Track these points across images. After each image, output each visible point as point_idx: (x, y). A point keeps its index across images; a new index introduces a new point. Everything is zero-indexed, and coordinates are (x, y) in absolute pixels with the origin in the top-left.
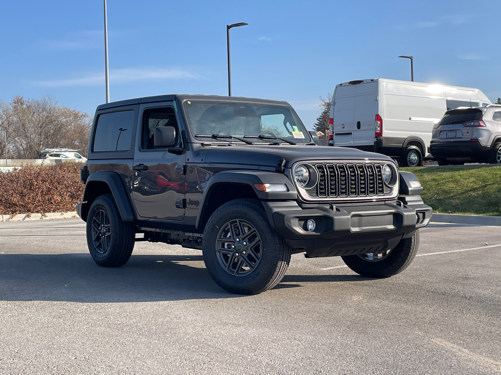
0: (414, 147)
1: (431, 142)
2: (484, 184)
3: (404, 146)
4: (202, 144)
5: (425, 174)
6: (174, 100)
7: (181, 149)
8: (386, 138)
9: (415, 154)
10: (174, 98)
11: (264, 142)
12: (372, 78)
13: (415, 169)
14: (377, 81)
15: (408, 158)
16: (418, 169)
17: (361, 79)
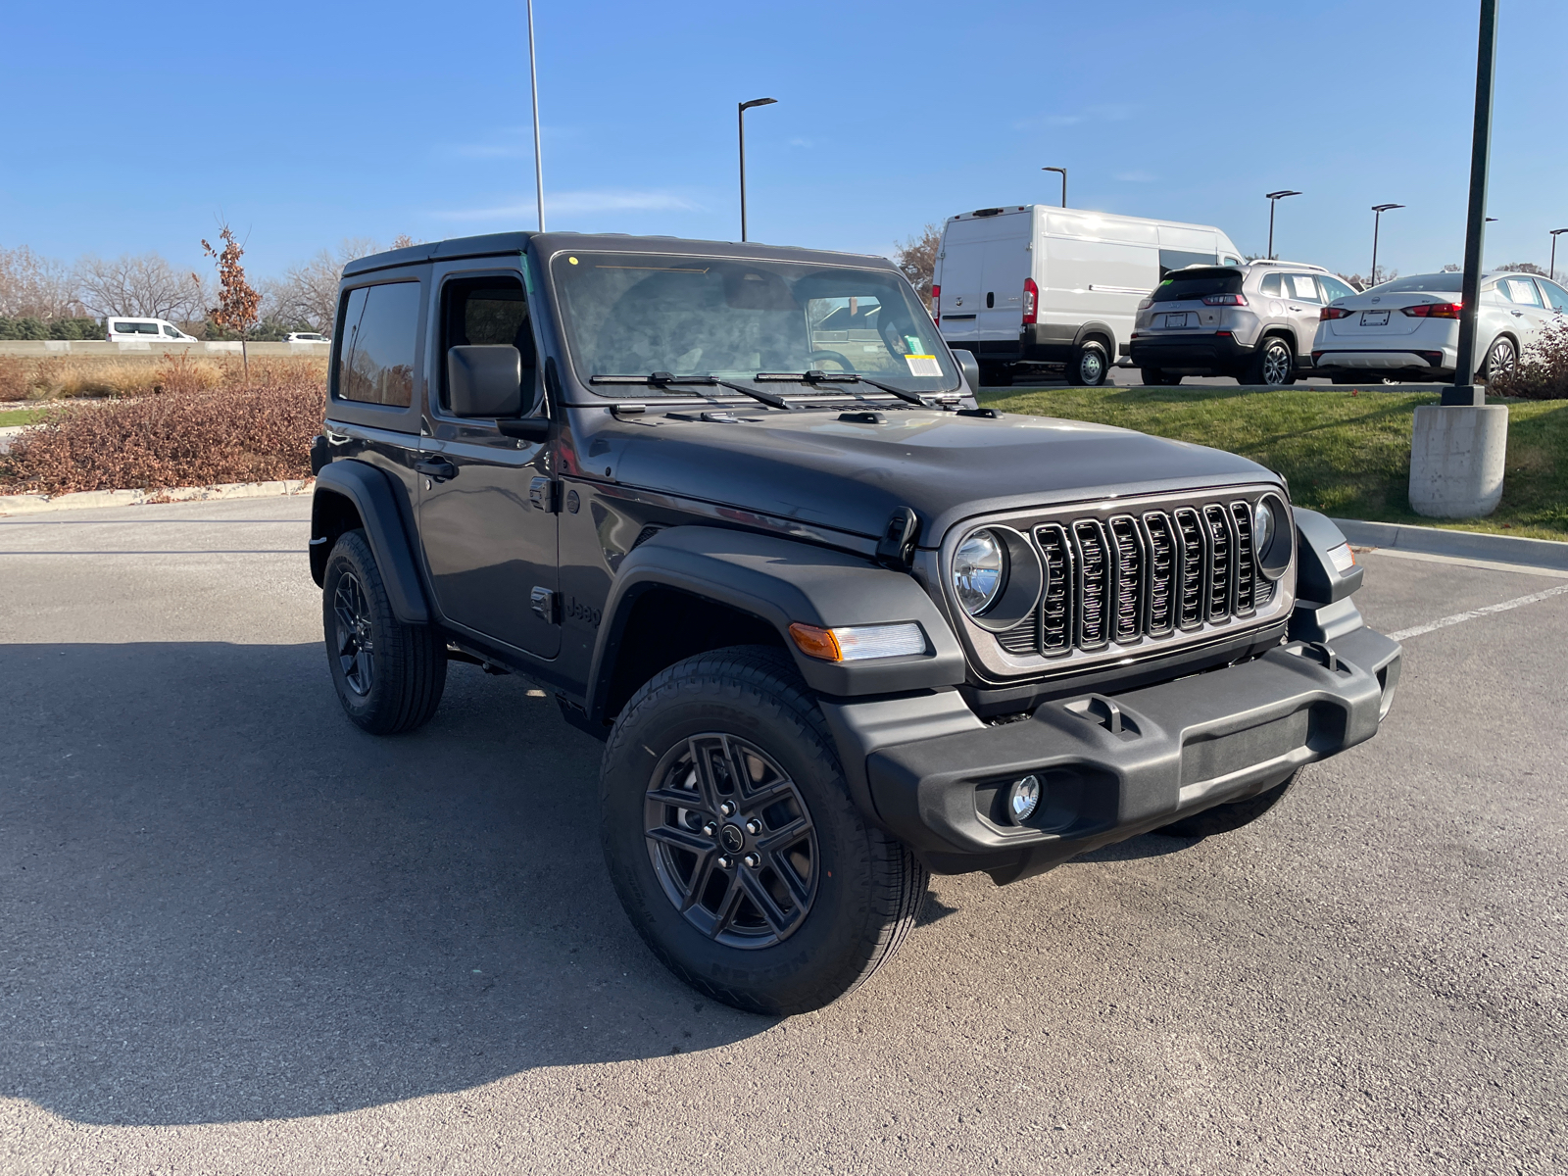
0: (1093, 344)
1: (1133, 336)
2: (1268, 435)
3: (1077, 343)
4: (613, 410)
5: (1131, 407)
6: (523, 254)
7: (544, 425)
8: (1045, 327)
9: (1095, 359)
10: (527, 245)
11: (822, 395)
12: (1021, 205)
13: (1107, 394)
14: (1030, 211)
15: (1083, 365)
16: (1113, 393)
17: (998, 207)
